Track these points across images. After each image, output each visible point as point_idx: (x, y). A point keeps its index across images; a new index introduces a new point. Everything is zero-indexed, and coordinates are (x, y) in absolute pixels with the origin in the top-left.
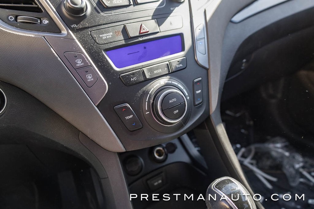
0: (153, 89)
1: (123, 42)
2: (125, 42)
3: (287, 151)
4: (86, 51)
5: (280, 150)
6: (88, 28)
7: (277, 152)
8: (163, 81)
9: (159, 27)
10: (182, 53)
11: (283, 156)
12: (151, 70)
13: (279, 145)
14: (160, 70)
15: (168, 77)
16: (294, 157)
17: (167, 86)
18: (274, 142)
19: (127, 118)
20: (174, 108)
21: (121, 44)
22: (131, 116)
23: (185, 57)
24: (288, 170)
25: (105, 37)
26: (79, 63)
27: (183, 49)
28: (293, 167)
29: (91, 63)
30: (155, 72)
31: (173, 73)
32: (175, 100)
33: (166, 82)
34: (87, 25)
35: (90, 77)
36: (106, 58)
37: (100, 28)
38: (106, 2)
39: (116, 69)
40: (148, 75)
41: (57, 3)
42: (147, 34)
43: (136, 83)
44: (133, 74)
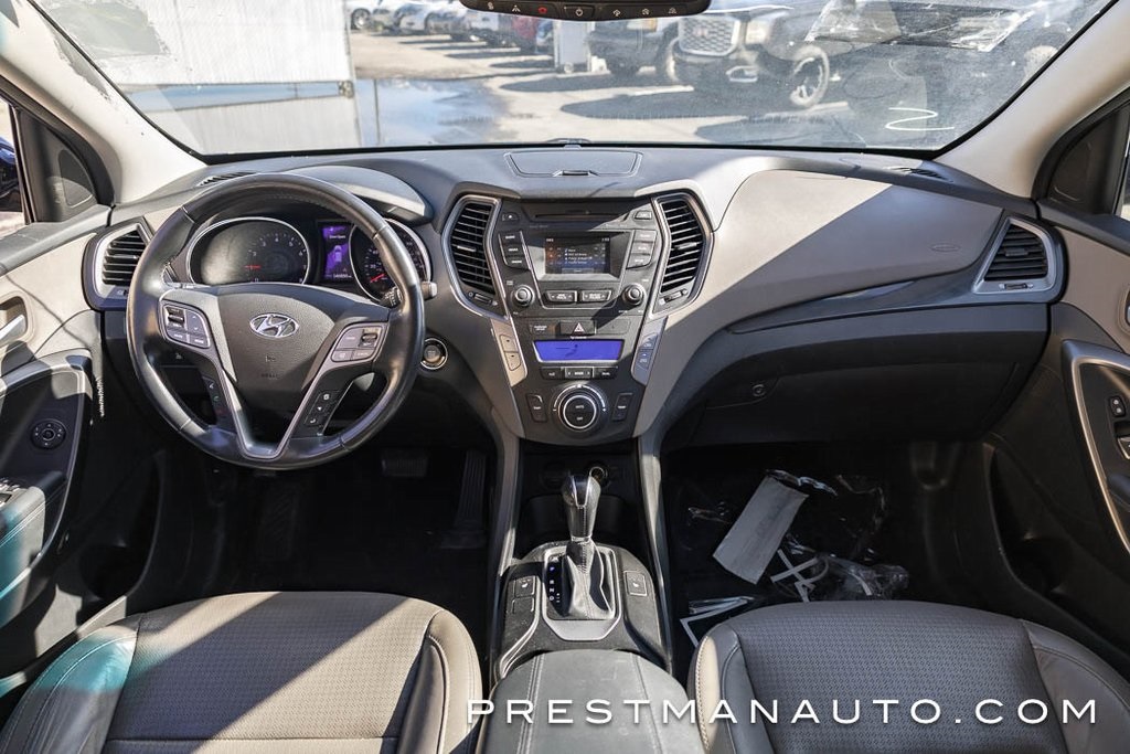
0: (568, 389)
1: (554, 337)
2: (556, 337)
4: (518, 337)
6: (527, 317)
8: (579, 385)
9: (597, 329)
10: (614, 361)
12: (573, 371)
14: (582, 373)
15: (588, 382)
17: (582, 391)
19: (535, 408)
20: (579, 413)
21: (551, 338)
22: (539, 408)
23: (617, 366)
25: (539, 329)
29: (518, 350)
30: (576, 373)
31: (597, 380)
32: (582, 407)
33: (584, 386)
34: (527, 314)
36: (534, 350)
37: (537, 319)
38: (551, 297)
39: (540, 360)
40: (568, 374)
41: (509, 290)
42: (580, 334)
43: (553, 378)
44: (553, 370)
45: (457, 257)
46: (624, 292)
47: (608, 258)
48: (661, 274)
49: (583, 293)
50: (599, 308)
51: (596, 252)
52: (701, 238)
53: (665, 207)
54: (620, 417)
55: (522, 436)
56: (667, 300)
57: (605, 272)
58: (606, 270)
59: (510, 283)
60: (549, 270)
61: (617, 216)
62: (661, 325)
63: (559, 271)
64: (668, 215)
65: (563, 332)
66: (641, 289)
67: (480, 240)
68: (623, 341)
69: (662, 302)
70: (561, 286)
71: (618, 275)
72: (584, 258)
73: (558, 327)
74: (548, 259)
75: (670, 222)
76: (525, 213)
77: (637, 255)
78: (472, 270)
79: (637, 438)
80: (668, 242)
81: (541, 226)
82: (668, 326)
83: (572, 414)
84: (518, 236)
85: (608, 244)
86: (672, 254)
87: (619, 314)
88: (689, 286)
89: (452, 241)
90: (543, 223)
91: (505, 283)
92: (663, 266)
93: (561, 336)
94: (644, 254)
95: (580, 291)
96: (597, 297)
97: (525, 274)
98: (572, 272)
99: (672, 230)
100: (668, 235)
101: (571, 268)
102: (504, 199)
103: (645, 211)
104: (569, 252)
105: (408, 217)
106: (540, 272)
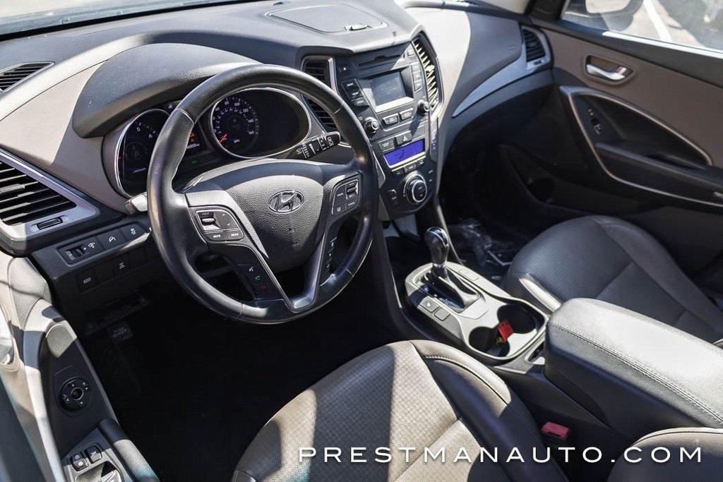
1: (394, 148)
3: (478, 233)
5: (472, 231)
7: (469, 233)
8: (413, 174)
10: (423, 153)
11: (474, 237)
12: (408, 167)
13: (471, 226)
16: (484, 239)
17: (415, 178)
18: (467, 223)
20: (421, 192)
24: (479, 250)
27: (424, 150)
28: (483, 248)
31: (420, 168)
34: (376, 138)
37: (382, 139)
38: (386, 122)
39: (390, 166)
40: (406, 170)
42: (406, 142)
43: (399, 176)
44: (398, 170)
50: (410, 121)
61: (400, 56)
62: (436, 124)
65: (398, 143)
68: (424, 139)
70: (388, 113)
71: (412, 97)
73: (395, 141)
82: (439, 123)
84: (354, 83)
85: (401, 77)
90: (365, 70)
93: (398, 146)
95: (399, 113)
96: (408, 115)
97: (368, 109)
102: (336, 57)
103: (410, 50)
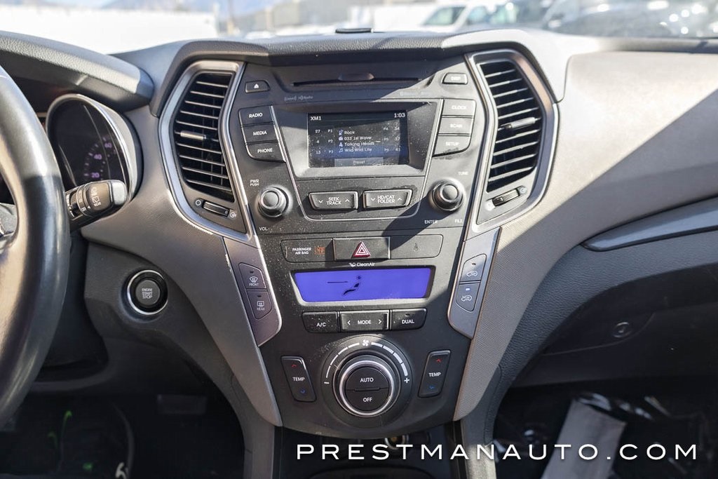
0: (347, 348)
1: (323, 265)
2: (326, 265)
4: (267, 266)
6: (281, 234)
8: (366, 341)
9: (391, 250)
10: (421, 301)
12: (354, 318)
14: (369, 322)
15: (380, 335)
17: (371, 351)
19: (296, 379)
20: (367, 390)
21: (319, 267)
22: (302, 379)
23: (425, 310)
25: (300, 253)
26: (254, 281)
29: (268, 286)
30: (360, 322)
31: (394, 331)
32: (371, 380)
33: (373, 344)
34: (280, 231)
35: (261, 305)
36: (291, 284)
37: (296, 237)
38: (316, 201)
39: (301, 302)
40: (346, 324)
41: (252, 195)
42: (365, 259)
43: (323, 332)
44: (323, 318)
45: (181, 148)
46: (433, 192)
47: (404, 142)
48: (486, 165)
49: (368, 195)
50: (393, 216)
51: (386, 133)
52: (539, 112)
53: (486, 70)
54: (433, 390)
55: (278, 423)
56: (498, 202)
57: (400, 163)
58: (403, 160)
59: (255, 182)
60: (315, 162)
61: (416, 80)
62: (491, 241)
63: (330, 163)
64: (490, 81)
65: (338, 255)
66: (459, 187)
67: (216, 123)
68: (432, 268)
69: (490, 206)
70: (332, 185)
71: (420, 165)
72: (367, 144)
73: (330, 248)
74: (313, 146)
75: (494, 91)
76: (279, 81)
77: (448, 135)
78: (207, 167)
79: (459, 422)
80: (494, 118)
81: (302, 98)
82: (501, 245)
83: (355, 391)
84: (268, 113)
85: (404, 122)
86: (500, 136)
87: (426, 226)
88: (528, 182)
89: (176, 127)
90: (305, 93)
91: (246, 184)
92: (489, 153)
93: (334, 263)
94: (459, 135)
95: (362, 191)
96: (391, 200)
97: (278, 169)
98: (350, 164)
99: (498, 101)
100: (493, 108)
101: (349, 158)
102: (248, 62)
103: (457, 72)
104: (345, 135)
105: (114, 95)
106: (301, 165)
